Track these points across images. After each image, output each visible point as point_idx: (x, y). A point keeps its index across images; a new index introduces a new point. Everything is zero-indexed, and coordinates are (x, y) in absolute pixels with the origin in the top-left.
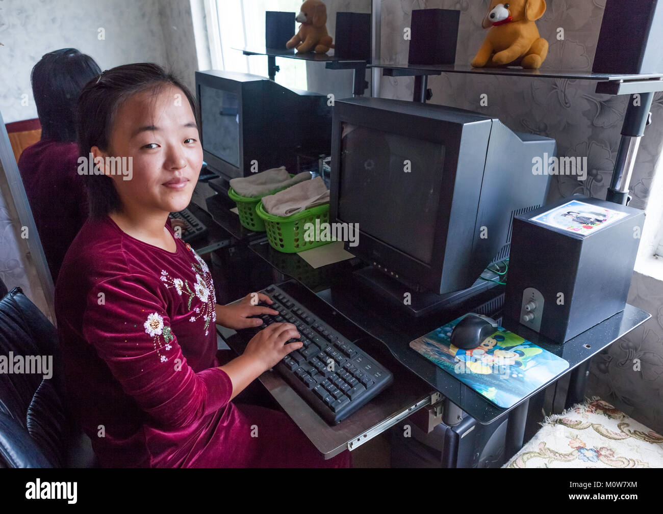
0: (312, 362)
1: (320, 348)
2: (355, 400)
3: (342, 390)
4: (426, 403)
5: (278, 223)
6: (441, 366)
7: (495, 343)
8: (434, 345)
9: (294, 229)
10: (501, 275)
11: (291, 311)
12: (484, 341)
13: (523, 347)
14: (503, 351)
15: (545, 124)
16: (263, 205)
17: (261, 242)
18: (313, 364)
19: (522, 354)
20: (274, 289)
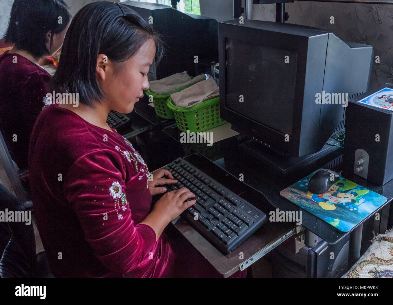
0: (210, 211)
1: (215, 200)
2: (241, 235)
3: (231, 229)
4: (293, 233)
5: (183, 113)
6: (302, 207)
7: (338, 188)
8: (296, 193)
9: (195, 116)
10: (341, 141)
11: (193, 176)
12: (331, 187)
13: (356, 189)
14: (343, 194)
15: (366, 36)
16: (171, 100)
17: (172, 127)
18: (210, 212)
19: (356, 195)
20: (181, 161)
